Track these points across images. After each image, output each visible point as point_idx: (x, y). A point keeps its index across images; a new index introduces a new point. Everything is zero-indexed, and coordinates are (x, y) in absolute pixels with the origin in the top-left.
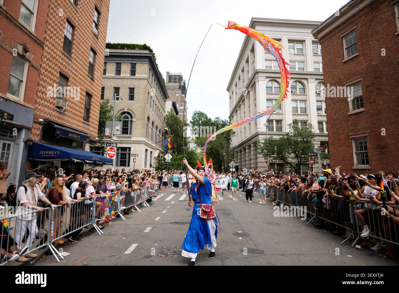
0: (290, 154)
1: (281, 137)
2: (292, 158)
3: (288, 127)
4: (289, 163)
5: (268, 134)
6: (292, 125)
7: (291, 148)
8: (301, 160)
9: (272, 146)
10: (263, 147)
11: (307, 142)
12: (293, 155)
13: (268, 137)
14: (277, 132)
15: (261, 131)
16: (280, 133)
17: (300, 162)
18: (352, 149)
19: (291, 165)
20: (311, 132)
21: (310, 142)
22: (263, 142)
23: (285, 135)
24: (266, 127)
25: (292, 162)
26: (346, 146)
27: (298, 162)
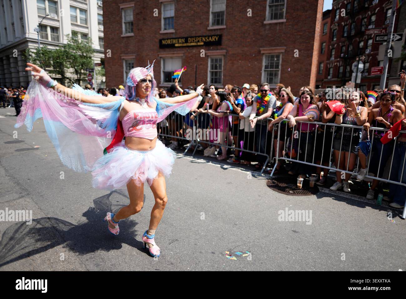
0: (68, 69)
1: (58, 48)
2: (71, 73)
3: (65, 38)
4: (68, 78)
5: (41, 43)
6: (71, 35)
7: (69, 61)
8: (80, 76)
9: (47, 57)
10: (35, 57)
11: (86, 57)
12: (72, 70)
13: (41, 46)
14: (53, 41)
15: (30, 37)
16: (56, 43)
17: (80, 77)
18: (123, 68)
19: (70, 80)
20: (90, 47)
21: (90, 58)
22: (35, 51)
23: (62, 46)
24: (37, 33)
25: (71, 78)
26: (119, 65)
27: (78, 77)
